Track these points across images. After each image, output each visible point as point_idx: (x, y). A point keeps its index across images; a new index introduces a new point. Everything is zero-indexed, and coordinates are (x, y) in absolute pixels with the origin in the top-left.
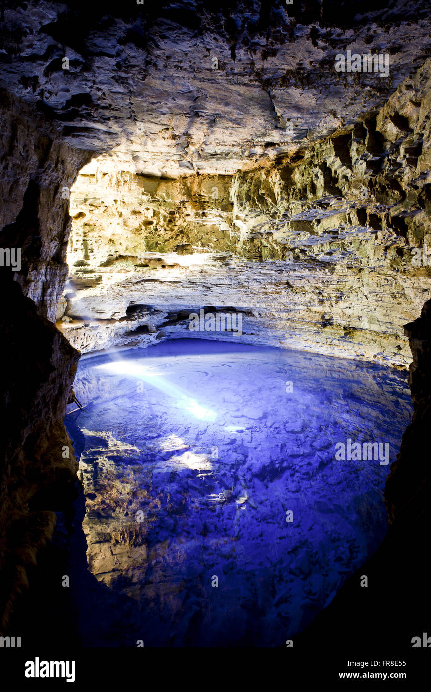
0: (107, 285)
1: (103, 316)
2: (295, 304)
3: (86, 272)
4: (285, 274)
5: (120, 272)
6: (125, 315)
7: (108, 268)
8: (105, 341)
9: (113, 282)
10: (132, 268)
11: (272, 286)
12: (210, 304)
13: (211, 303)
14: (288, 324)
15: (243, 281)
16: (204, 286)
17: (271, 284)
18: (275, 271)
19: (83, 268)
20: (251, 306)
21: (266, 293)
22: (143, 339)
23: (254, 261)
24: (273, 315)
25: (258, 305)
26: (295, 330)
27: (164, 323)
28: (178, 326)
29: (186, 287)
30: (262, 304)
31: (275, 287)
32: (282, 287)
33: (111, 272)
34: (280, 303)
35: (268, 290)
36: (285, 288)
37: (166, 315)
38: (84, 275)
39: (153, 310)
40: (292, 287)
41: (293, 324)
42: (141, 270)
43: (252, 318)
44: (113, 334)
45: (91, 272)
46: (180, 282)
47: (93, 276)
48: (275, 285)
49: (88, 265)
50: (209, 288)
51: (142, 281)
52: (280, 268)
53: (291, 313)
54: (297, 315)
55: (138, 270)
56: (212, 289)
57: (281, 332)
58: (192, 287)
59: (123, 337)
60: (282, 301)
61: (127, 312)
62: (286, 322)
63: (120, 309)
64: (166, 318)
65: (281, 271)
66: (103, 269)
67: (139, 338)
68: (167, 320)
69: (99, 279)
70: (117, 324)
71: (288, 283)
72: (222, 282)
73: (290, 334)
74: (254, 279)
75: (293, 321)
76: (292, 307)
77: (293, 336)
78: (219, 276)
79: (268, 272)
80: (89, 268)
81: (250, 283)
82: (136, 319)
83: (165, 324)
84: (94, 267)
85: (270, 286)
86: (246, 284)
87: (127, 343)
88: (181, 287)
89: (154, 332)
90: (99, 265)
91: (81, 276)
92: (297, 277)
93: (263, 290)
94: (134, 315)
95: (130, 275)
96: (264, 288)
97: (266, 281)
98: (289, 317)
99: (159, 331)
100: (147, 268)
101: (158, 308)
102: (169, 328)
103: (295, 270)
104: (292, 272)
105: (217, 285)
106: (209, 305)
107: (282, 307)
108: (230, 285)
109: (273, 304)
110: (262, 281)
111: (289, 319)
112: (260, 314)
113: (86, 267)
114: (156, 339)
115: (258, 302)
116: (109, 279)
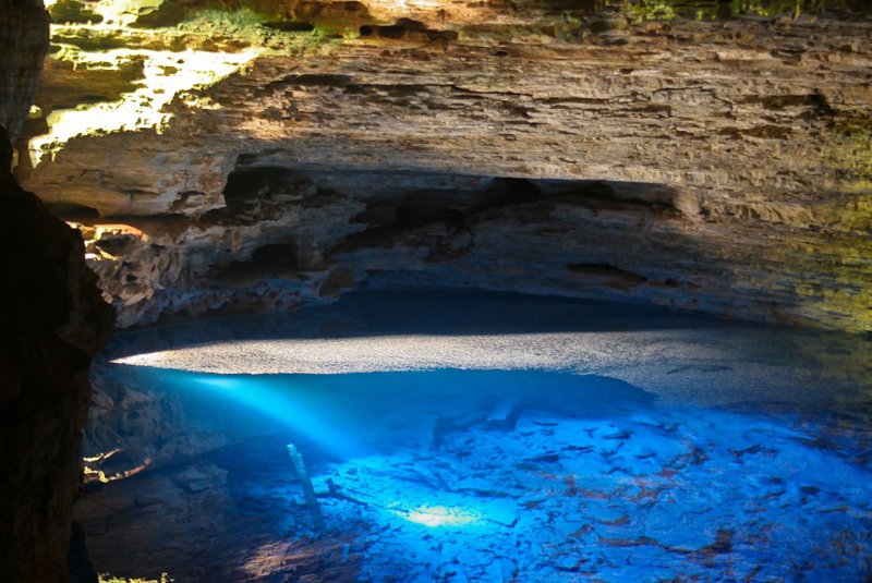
0: (161, 91)
1: (144, 204)
2: (841, 174)
3: (86, 43)
4: (807, 63)
5: (209, 46)
6: (221, 204)
7: (169, 33)
8: (149, 293)
9: (185, 81)
10: (255, 34)
11: (758, 108)
12: (525, 170)
13: (530, 165)
14: (810, 249)
15: (648, 90)
16: (506, 105)
17: (752, 99)
18: (774, 53)
19: (77, 27)
20: (676, 179)
21: (734, 133)
22: (273, 295)
23: (700, 13)
24: (756, 215)
25: (700, 176)
26: (836, 270)
27: (350, 237)
28: (401, 249)
29: (444, 108)
30: (715, 174)
31: (768, 113)
32: (793, 111)
33: (178, 45)
34: (784, 172)
35: (741, 125)
36: (806, 116)
37: (360, 208)
38: (82, 54)
39: (312, 190)
40: (835, 113)
41: (829, 250)
42: (286, 40)
43: (674, 223)
44: (175, 271)
45: (108, 43)
46: (421, 88)
47: (113, 58)
48: (770, 103)
49: (98, 19)
50: (522, 111)
51: (288, 81)
52: (792, 42)
53: (825, 209)
54: (848, 215)
55: (274, 41)
56: (536, 117)
57: (784, 279)
58: (464, 108)
59: (204, 286)
60: (790, 162)
61: (227, 192)
62: (801, 240)
63: (203, 180)
64: (358, 218)
65: (796, 53)
66: (150, 34)
67: (260, 291)
68: (362, 227)
69: (135, 70)
70: (192, 235)
71: (817, 99)
72: (572, 90)
73: (817, 287)
74: (691, 82)
75: (830, 237)
76: (829, 185)
77: (828, 293)
78: (562, 68)
79: (746, 56)
80: (101, 29)
81: (676, 97)
82: (256, 219)
83: (353, 242)
84: (115, 27)
85: (748, 109)
86: (661, 100)
87: (216, 306)
88: (425, 108)
89: (316, 269)
90: (133, 19)
91: (69, 56)
92: (855, 74)
93: (725, 123)
94: (251, 207)
95: (245, 58)
96: (728, 115)
97: (733, 91)
98: (817, 223)
99: (333, 268)
100: (308, 35)
101: (333, 181)
102: (369, 259)
103: (847, 50)
104: (835, 58)
105: (551, 101)
106: (518, 175)
107: (792, 186)
108: (600, 101)
109: (758, 175)
110: (719, 89)
111: (814, 229)
112: (705, 212)
113: (89, 26)
114: (322, 293)
115: (704, 167)
116: (170, 71)
